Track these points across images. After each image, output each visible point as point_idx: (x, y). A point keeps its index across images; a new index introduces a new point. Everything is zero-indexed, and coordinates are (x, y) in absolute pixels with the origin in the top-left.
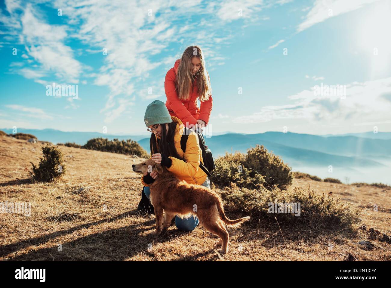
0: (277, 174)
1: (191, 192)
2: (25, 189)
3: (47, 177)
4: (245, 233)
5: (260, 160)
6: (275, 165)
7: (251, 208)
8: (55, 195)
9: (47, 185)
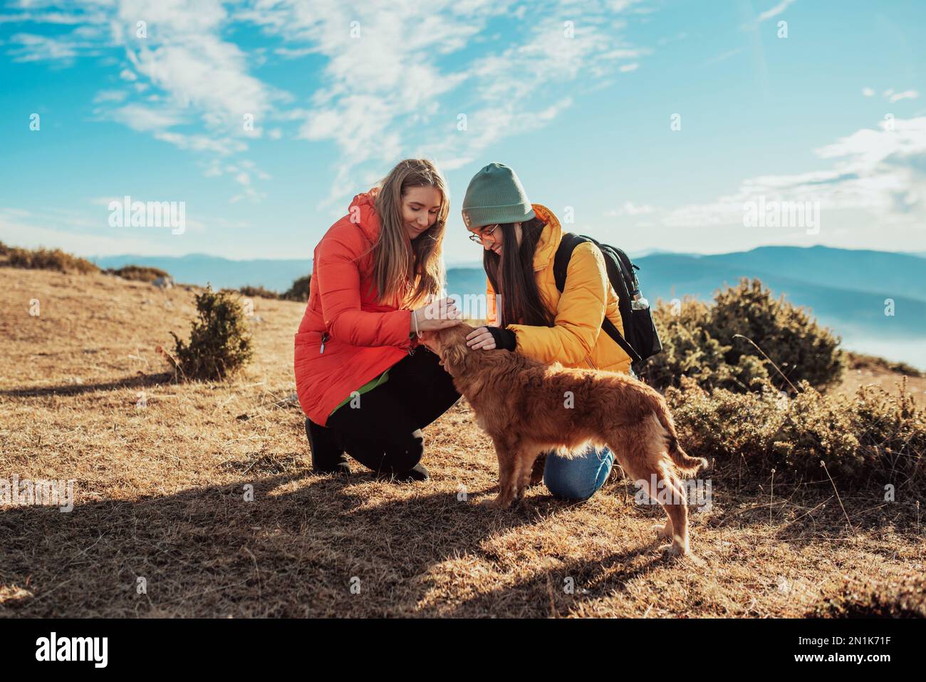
0: (802, 356)
1: (590, 389)
2: (163, 397)
3: (210, 369)
4: (727, 507)
5: (752, 319)
6: (793, 331)
7: (739, 442)
8: (233, 412)
9: (212, 387)
